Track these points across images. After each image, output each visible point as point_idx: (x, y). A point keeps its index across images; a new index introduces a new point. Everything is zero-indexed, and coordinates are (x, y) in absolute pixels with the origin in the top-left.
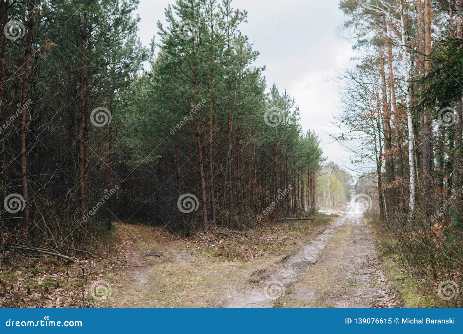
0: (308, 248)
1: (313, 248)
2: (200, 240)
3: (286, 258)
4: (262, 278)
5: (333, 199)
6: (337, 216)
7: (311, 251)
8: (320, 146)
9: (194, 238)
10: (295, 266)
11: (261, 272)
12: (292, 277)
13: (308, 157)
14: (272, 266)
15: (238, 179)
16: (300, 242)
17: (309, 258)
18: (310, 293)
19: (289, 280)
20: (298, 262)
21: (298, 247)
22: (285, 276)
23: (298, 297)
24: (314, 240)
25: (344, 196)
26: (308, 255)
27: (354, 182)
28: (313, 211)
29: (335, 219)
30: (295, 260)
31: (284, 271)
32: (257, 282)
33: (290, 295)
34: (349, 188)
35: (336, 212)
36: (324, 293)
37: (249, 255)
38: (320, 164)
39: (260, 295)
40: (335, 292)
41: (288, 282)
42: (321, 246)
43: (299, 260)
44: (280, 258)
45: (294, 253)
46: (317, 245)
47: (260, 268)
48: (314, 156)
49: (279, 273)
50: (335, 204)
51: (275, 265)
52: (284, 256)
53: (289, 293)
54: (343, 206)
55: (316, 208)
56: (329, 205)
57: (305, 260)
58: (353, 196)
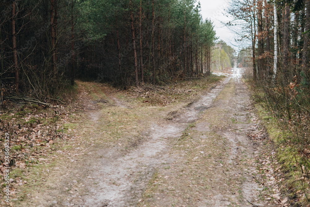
0: (205, 98)
1: (208, 98)
2: (133, 92)
3: (190, 104)
4: (174, 117)
5: (222, 65)
6: (224, 77)
7: (207, 99)
8: (214, 30)
9: (129, 91)
10: (196, 109)
11: (173, 113)
12: (194, 116)
13: (206, 37)
14: (181, 109)
15: (159, 51)
16: (200, 94)
17: (206, 104)
18: (206, 127)
19: (192, 118)
20: (198, 107)
21: (198, 97)
22: (190, 115)
23: (198, 129)
24: (209, 92)
25: (229, 64)
26: (205, 102)
27: (236, 55)
28: (208, 73)
29: (223, 79)
30: (196, 105)
31: (188, 112)
32: (171, 119)
33: (193, 128)
34: (233, 58)
35: (224, 74)
36: (216, 127)
37: (166, 102)
38: (214, 41)
39: (173, 128)
40: (222, 126)
41: (191, 120)
42: (214, 96)
43: (199, 105)
44: (186, 104)
45: (196, 101)
46: (211, 95)
47: (173, 110)
48: (210, 36)
49: (186, 114)
50: (224, 69)
51: (183, 108)
53: (192, 127)
54: (229, 70)
55: (211, 71)
56: (220, 70)
57: (203, 106)
58: (235, 63)
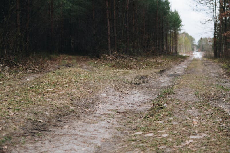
0: (177, 67)
1: (180, 67)
2: (104, 59)
3: (162, 71)
4: (143, 82)
5: (186, 49)
6: (188, 57)
7: (179, 68)
8: (180, 18)
9: (101, 58)
10: (168, 76)
11: (143, 77)
12: (168, 82)
13: (174, 23)
14: (152, 74)
16: (171, 64)
17: (178, 72)
18: (191, 94)
19: (166, 84)
20: (171, 74)
21: (170, 66)
22: (163, 81)
23: (179, 97)
24: (180, 63)
25: (191, 49)
26: (177, 71)
27: (196, 42)
28: (176, 53)
29: (188, 58)
30: (168, 73)
31: (161, 78)
32: (139, 84)
34: (193, 45)
35: (188, 55)
36: (204, 94)
40: (213, 94)
41: (165, 86)
42: (185, 67)
43: (172, 73)
44: (158, 70)
45: (168, 69)
46: (182, 66)
47: (142, 74)
48: (178, 22)
49: (158, 79)
50: (187, 52)
51: (154, 74)
52: (161, 70)
53: (169, 94)
54: (191, 53)
55: (178, 52)
56: (184, 52)
57: (175, 74)
58: (195, 49)
